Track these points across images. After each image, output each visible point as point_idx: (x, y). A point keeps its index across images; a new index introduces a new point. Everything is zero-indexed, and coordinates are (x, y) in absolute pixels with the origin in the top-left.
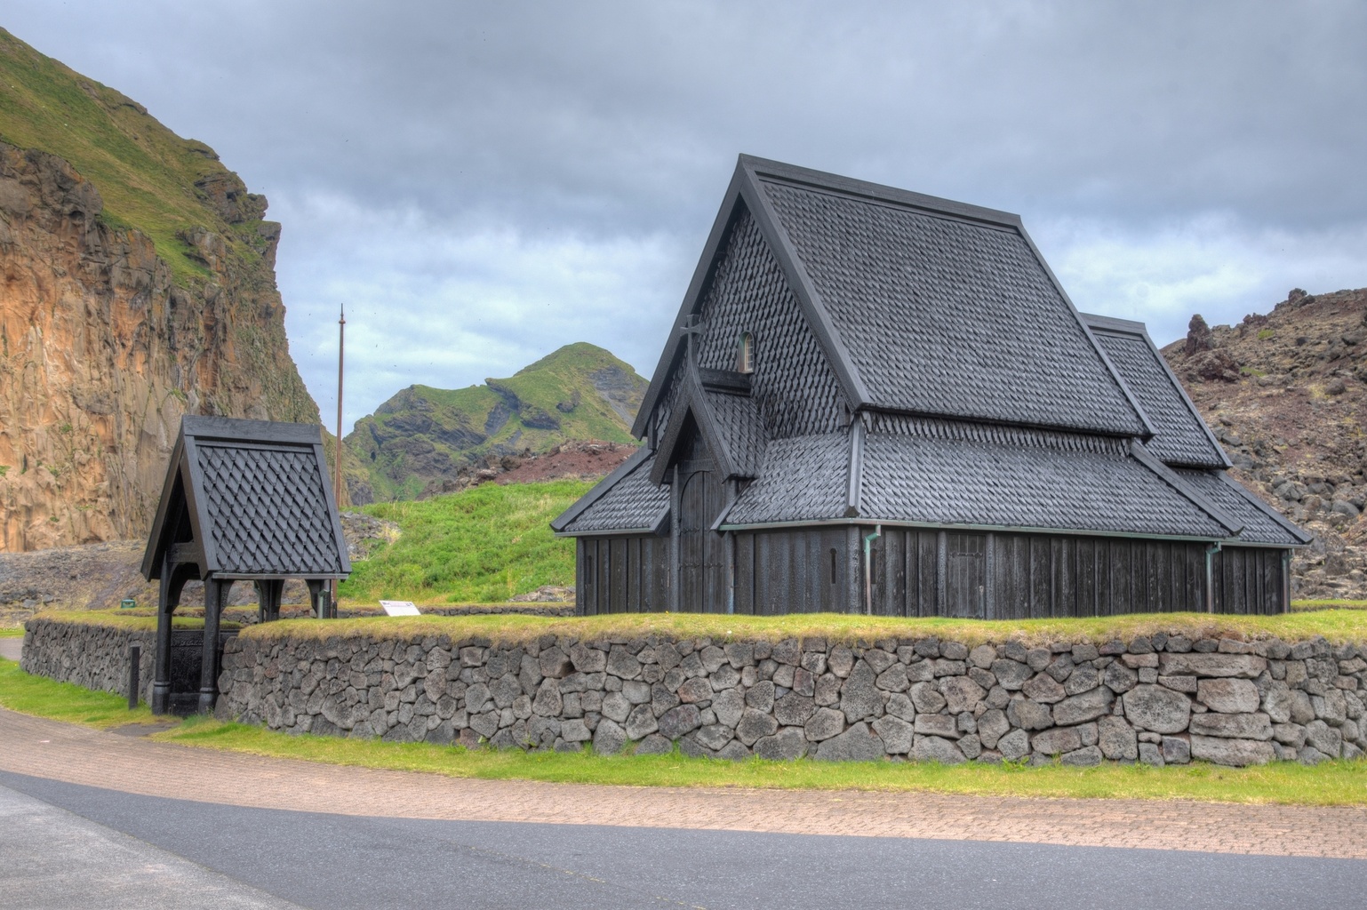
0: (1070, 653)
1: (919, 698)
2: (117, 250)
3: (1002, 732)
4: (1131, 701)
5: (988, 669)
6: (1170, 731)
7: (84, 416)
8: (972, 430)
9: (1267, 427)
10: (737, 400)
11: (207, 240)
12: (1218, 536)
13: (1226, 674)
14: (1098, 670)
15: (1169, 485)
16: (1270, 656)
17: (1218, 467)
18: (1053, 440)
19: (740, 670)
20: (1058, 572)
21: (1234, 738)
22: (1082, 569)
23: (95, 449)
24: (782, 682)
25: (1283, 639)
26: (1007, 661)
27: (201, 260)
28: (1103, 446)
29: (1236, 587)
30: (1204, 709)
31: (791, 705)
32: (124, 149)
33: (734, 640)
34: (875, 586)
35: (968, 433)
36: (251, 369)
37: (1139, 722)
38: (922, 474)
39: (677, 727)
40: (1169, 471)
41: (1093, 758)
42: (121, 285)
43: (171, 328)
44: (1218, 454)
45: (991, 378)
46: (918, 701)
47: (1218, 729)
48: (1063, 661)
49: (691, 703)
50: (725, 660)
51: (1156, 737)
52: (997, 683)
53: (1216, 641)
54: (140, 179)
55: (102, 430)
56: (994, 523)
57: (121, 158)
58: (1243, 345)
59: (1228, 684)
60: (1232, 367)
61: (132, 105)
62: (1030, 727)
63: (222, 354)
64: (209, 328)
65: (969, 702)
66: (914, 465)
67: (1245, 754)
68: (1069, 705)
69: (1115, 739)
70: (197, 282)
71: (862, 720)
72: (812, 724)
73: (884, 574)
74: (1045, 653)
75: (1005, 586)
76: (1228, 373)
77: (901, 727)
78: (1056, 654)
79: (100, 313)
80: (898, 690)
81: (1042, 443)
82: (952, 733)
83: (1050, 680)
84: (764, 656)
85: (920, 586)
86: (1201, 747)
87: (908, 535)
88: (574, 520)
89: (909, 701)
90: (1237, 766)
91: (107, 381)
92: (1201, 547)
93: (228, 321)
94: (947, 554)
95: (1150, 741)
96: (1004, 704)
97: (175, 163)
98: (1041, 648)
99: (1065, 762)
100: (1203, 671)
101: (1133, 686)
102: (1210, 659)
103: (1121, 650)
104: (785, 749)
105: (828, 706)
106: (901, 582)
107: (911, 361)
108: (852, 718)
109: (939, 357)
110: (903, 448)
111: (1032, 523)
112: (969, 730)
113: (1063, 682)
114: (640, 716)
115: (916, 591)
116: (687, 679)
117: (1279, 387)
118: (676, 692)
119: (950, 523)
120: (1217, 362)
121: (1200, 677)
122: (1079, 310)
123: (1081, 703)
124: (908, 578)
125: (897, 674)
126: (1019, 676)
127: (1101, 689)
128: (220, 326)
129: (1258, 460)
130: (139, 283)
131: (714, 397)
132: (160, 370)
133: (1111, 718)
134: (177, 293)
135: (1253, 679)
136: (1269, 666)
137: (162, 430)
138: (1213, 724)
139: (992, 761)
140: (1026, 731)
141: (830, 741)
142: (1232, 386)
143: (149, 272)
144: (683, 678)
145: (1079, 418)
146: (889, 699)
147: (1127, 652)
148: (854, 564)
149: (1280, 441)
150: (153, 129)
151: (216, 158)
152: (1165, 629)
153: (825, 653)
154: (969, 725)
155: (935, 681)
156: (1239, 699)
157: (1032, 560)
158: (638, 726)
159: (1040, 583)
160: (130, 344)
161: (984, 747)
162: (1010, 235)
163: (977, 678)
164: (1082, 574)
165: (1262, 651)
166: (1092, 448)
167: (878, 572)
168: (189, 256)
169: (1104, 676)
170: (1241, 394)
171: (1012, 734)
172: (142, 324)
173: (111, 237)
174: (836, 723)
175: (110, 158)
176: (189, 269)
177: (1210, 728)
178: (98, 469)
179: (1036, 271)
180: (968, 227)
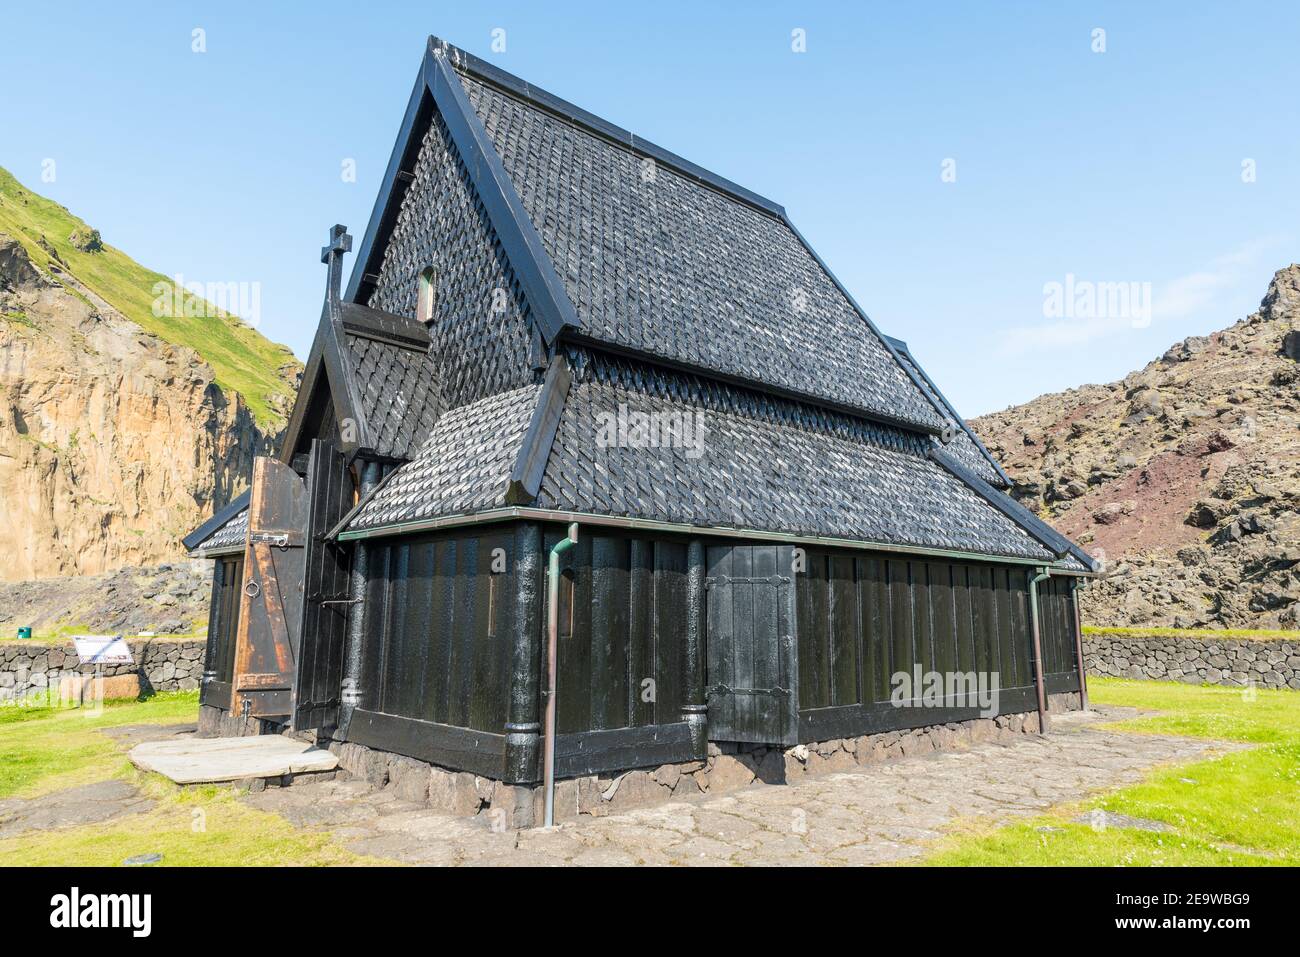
2: (222, 403)
10: (403, 354)
11: (281, 399)
12: (1046, 559)
20: (867, 609)
22: (895, 604)
42: (223, 423)
43: (253, 449)
44: (997, 472)
54: (246, 364)
55: (204, 510)
57: (234, 352)
70: (272, 422)
73: (587, 619)
87: (635, 545)
88: (211, 536)
94: (705, 581)
97: (267, 357)
119: (708, 525)
150: (256, 337)
164: (896, 610)
173: (219, 395)
175: (230, 353)
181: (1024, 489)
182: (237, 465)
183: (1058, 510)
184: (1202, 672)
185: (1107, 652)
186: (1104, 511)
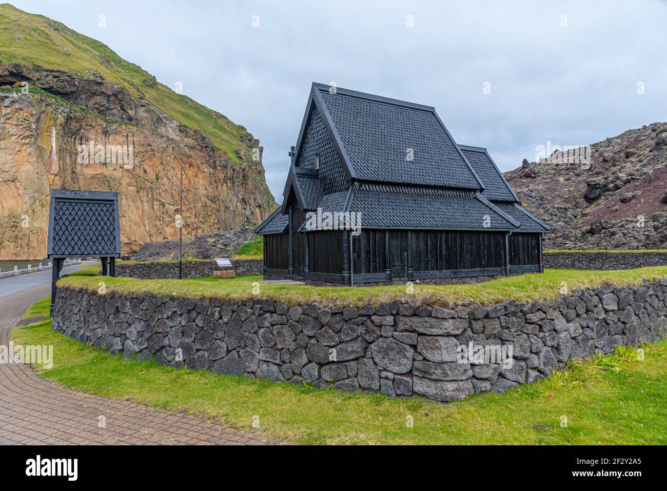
0: (342, 313)
1: (262, 338)
2: (217, 156)
3: (303, 364)
4: (376, 348)
5: (298, 322)
6: (399, 372)
7: (210, 202)
8: (405, 189)
9: (544, 192)
10: (312, 180)
11: (242, 153)
12: (510, 229)
13: (435, 334)
14: (359, 325)
15: (490, 209)
16: (471, 317)
17: (514, 202)
18: (441, 192)
19: (181, 315)
20: (441, 245)
21: (442, 381)
22: (451, 244)
23: (213, 211)
24: (198, 323)
25: (483, 304)
26: (307, 316)
27: (241, 158)
28: (463, 194)
29: (521, 248)
30: (421, 358)
31: (202, 338)
32: (221, 129)
33: (178, 298)
34: (355, 254)
35: (403, 190)
36: (256, 188)
37: (381, 365)
38: (379, 206)
39: (153, 346)
40: (491, 203)
41: (353, 386)
42: (219, 166)
43: (233, 177)
44: (514, 197)
45: (414, 167)
46: (262, 339)
47: (429, 374)
48: (337, 318)
49: (160, 333)
50: (175, 309)
51: (391, 375)
52: (302, 331)
53: (430, 308)
54: (226, 137)
55: (215, 206)
56: (410, 226)
57: (220, 131)
58: (539, 167)
59: (437, 341)
60: (534, 173)
61: (223, 117)
62: (318, 362)
63: (247, 184)
64: (243, 177)
65: (286, 343)
66: (376, 203)
67: (447, 394)
68: (341, 349)
69: (366, 375)
70: (240, 164)
71: (235, 349)
72: (211, 350)
73: (360, 249)
74: (328, 313)
75: (417, 252)
76: (533, 175)
77: (253, 356)
78: (334, 314)
79: (213, 174)
80: (252, 332)
81: (436, 193)
82: (278, 361)
83: (330, 331)
84: (191, 308)
85: (377, 253)
86: (420, 386)
87: (371, 233)
88: (262, 229)
89: (257, 339)
90: (443, 402)
91: (216, 192)
92: (504, 233)
93: (249, 174)
94: (389, 240)
95: (386, 378)
96: (305, 345)
97: (235, 132)
98: (327, 309)
99: (338, 388)
100: (421, 330)
101: (378, 338)
102: (426, 322)
103: (371, 313)
104: (198, 364)
105: (219, 339)
106: (368, 252)
107: (378, 161)
108: (230, 348)
109: (391, 159)
110: (372, 196)
111: (427, 226)
112: (286, 361)
113: (337, 333)
114: (140, 339)
115: (375, 255)
116: (159, 319)
117: (549, 179)
118: (154, 326)
119: (389, 226)
120: (529, 172)
121: (420, 334)
122: (457, 143)
123: (347, 348)
124: (371, 250)
125: (252, 322)
126: (313, 327)
127: (360, 338)
128: (247, 176)
129: (541, 202)
130: (224, 165)
131: (302, 179)
132: (230, 189)
133: (364, 359)
134: (234, 167)
135: (456, 336)
136: (470, 324)
137: (231, 206)
138: (426, 370)
139: (296, 382)
140: (317, 363)
141: (219, 360)
142: (534, 179)
143: (226, 162)
144: (156, 319)
145: (452, 183)
146: (248, 337)
147: (375, 314)
148: (345, 245)
149: (549, 196)
150: (229, 122)
151: (246, 130)
152: (398, 299)
153: (219, 307)
154: (286, 357)
155: (271, 328)
156: (444, 352)
157: (429, 240)
158: (139, 345)
159: (433, 250)
160: (222, 182)
161: (294, 374)
162: (430, 115)
163: (292, 327)
164: (451, 246)
165: (465, 315)
166: (458, 195)
167: (357, 248)
168: (238, 157)
169: (361, 330)
170: (537, 182)
171: (309, 365)
172: (225, 176)
173: (216, 152)
174: (222, 350)
175: (217, 131)
176: (238, 161)
177: (425, 372)
178: (214, 217)
179: (439, 127)
180: (412, 112)
181: (593, 186)
182: (227, 185)
183: (608, 196)
184: (615, 266)
185: (581, 259)
186: (624, 197)
